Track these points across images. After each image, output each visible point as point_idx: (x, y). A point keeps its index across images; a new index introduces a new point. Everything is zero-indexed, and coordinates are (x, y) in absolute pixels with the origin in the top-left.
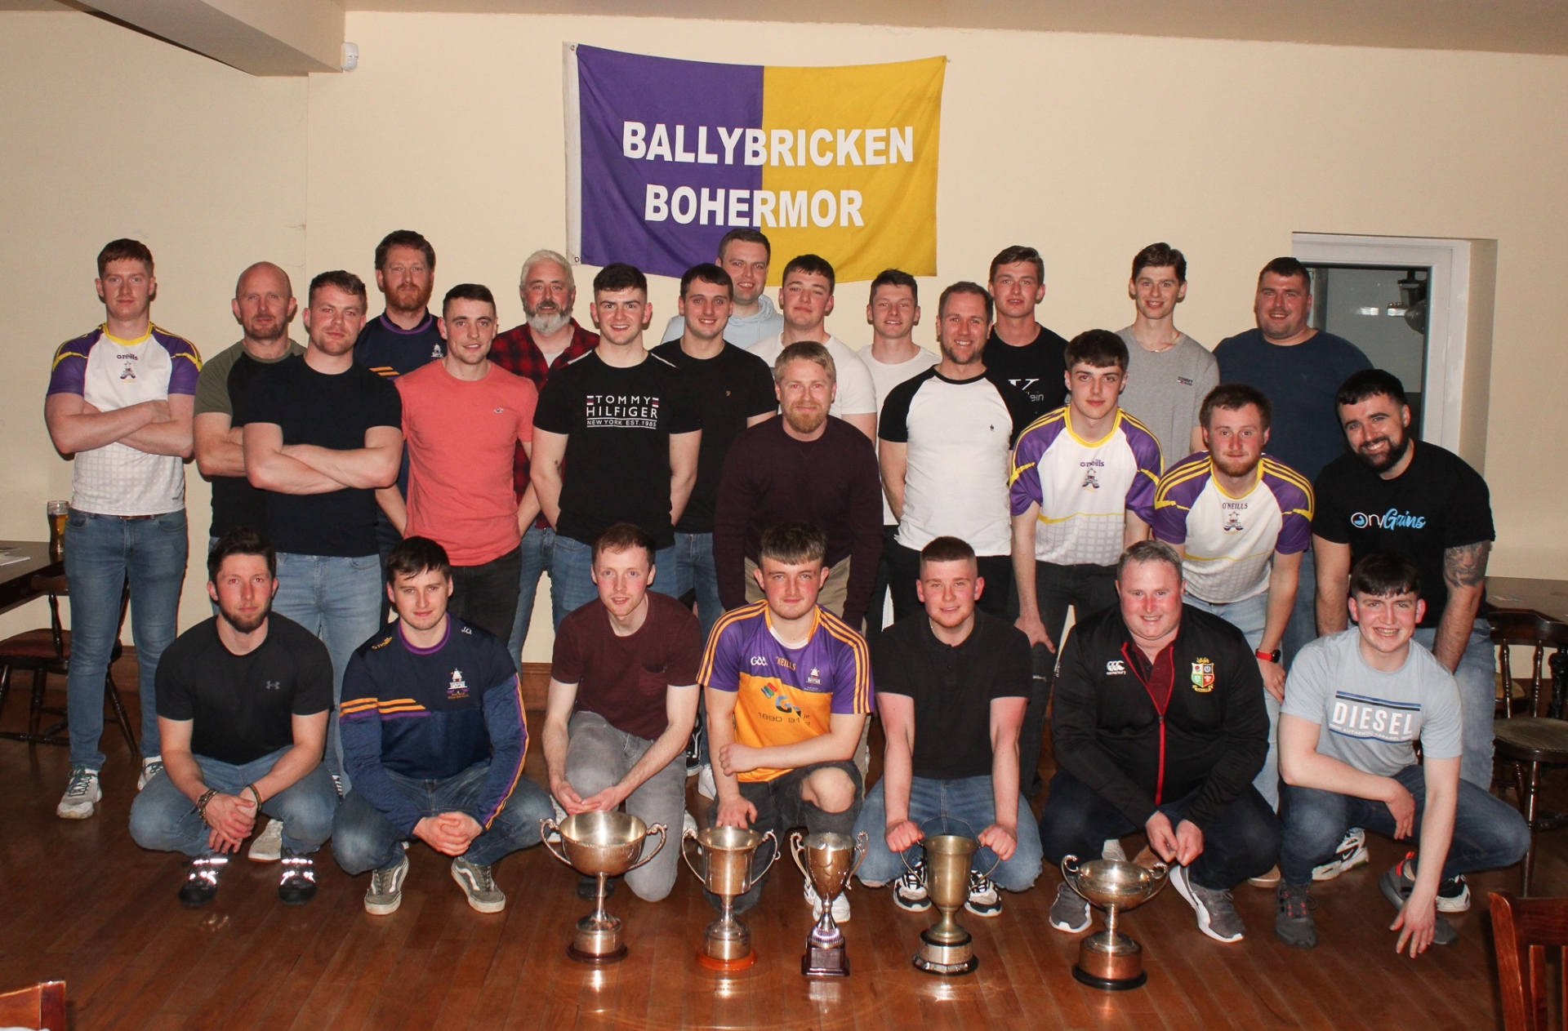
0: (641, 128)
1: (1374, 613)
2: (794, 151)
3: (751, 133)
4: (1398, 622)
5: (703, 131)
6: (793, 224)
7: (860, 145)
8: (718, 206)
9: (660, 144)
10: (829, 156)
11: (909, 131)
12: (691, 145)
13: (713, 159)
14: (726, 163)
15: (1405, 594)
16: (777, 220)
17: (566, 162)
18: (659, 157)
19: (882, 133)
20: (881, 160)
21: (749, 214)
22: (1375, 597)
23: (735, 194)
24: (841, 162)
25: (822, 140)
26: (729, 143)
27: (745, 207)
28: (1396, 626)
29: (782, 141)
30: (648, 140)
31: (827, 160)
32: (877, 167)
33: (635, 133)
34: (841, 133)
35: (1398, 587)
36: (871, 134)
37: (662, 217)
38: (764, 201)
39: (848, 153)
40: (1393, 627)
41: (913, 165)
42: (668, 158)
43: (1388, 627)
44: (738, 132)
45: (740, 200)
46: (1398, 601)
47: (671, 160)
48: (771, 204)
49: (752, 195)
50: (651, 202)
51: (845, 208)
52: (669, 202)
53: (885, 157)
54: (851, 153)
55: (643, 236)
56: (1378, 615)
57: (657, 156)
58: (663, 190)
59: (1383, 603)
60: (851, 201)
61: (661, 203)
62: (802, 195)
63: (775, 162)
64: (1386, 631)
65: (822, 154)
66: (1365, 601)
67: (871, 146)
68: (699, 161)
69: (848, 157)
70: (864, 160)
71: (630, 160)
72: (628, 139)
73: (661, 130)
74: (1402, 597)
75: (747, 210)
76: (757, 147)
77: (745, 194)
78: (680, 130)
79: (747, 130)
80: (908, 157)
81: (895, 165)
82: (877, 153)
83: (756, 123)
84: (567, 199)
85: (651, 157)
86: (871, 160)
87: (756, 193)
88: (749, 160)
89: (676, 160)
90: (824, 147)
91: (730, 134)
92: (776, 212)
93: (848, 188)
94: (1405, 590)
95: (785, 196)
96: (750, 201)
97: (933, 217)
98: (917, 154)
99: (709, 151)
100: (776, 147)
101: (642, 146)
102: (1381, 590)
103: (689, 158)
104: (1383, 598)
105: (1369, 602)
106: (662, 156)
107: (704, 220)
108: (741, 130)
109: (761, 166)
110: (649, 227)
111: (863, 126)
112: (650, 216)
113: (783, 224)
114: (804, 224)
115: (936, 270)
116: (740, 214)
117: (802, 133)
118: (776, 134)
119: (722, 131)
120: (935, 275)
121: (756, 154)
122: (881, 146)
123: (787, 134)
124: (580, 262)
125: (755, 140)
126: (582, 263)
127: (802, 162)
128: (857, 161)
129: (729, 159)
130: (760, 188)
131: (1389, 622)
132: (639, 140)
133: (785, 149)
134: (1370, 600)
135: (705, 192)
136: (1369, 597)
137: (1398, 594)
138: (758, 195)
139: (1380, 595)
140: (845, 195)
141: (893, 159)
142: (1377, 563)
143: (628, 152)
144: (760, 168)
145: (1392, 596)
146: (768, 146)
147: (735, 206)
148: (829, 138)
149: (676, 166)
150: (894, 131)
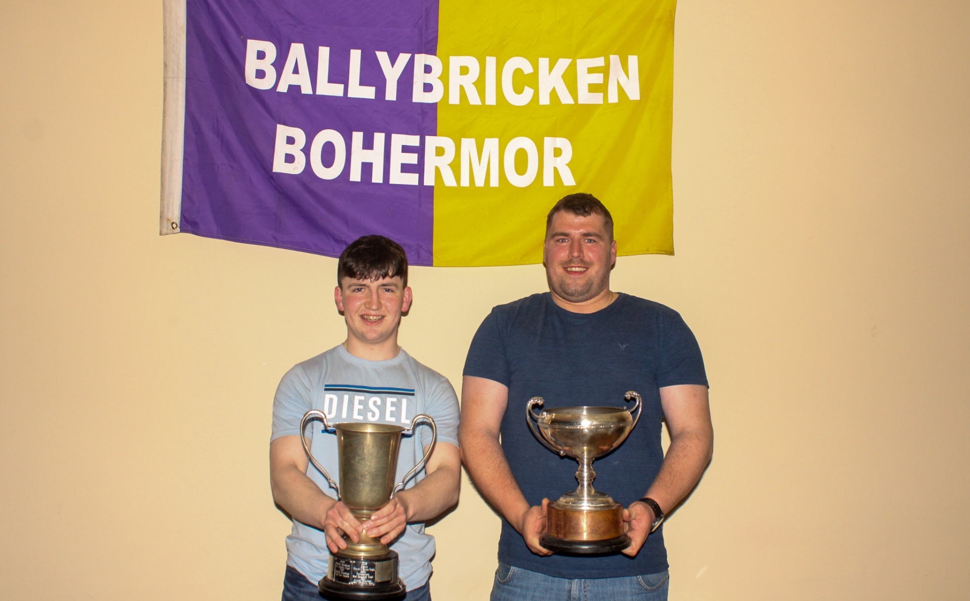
0: (270, 49)
1: (360, 299)
2: (480, 84)
3: (421, 60)
4: (383, 308)
5: (356, 56)
6: (480, 182)
7: (570, 79)
8: (376, 157)
9: (296, 71)
10: (528, 92)
11: (633, 60)
12: (339, 74)
13: (369, 93)
14: (387, 99)
15: (392, 277)
16: (458, 178)
17: (165, 91)
18: (295, 89)
19: (600, 62)
20: (597, 99)
21: (418, 169)
22: (361, 282)
23: (399, 140)
24: (544, 100)
25: (518, 72)
26: (392, 73)
27: (413, 159)
28: (381, 313)
29: (464, 70)
30: (279, 65)
31: (523, 99)
32: (592, 108)
33: (261, 55)
34: (544, 62)
35: (384, 271)
36: (583, 65)
37: (297, 168)
38: (440, 151)
39: (554, 89)
40: (377, 313)
41: (638, 106)
42: (307, 90)
43: (373, 313)
44: (403, 59)
45: (406, 149)
46: (383, 285)
47: (311, 92)
48: (450, 155)
49: (422, 142)
50: (281, 148)
51: (550, 162)
52: (306, 150)
53: (602, 94)
54: (556, 87)
55: (269, 198)
56: (364, 301)
57: (291, 87)
58: (299, 135)
59: (369, 287)
60: (558, 152)
61: (296, 150)
62: (491, 144)
63: (454, 99)
64: (371, 318)
65: (518, 90)
66: (350, 286)
67: (585, 80)
68: (350, 95)
69: (554, 94)
70: (575, 98)
71: (255, 92)
72: (251, 65)
73: (297, 51)
74: (387, 280)
75: (415, 162)
76: (430, 79)
77: (414, 141)
78: (324, 53)
79: (417, 56)
80: (634, 94)
81: (614, 105)
82: (593, 88)
83: (430, 48)
84: (163, 142)
85: (283, 88)
86: (585, 97)
87: (428, 139)
88: (419, 96)
89: (318, 92)
90: (521, 81)
91: (393, 61)
92: (455, 166)
93: (553, 134)
94: (390, 274)
95: (468, 144)
96: (420, 151)
97: (666, 175)
98: (645, 89)
99: (363, 82)
100: (455, 79)
101: (271, 73)
102: (366, 273)
103: (337, 90)
104: (367, 282)
105: (354, 288)
106: (299, 87)
107: (356, 175)
108: (408, 56)
109: (436, 103)
110: (277, 182)
111: (574, 54)
112: (279, 166)
113: (465, 182)
114: (494, 182)
115: (673, 248)
116: (406, 168)
117: (491, 62)
118: (456, 62)
119: (383, 57)
120: (671, 253)
121: (428, 88)
122: (598, 78)
123: (472, 63)
124: (178, 229)
125: (428, 69)
126: (183, 230)
127: (491, 100)
128: (566, 99)
129: (391, 94)
130: (434, 133)
131: (374, 307)
132: (267, 65)
133: (468, 81)
134: (355, 285)
135: (358, 137)
136: (354, 281)
137: (384, 277)
138: (431, 142)
139: (365, 278)
140: (550, 143)
141: (613, 98)
142: (363, 246)
143: (251, 79)
144: (434, 106)
145: (377, 279)
146: (445, 78)
147: (398, 158)
148: (528, 69)
149: (316, 100)
150: (614, 59)
